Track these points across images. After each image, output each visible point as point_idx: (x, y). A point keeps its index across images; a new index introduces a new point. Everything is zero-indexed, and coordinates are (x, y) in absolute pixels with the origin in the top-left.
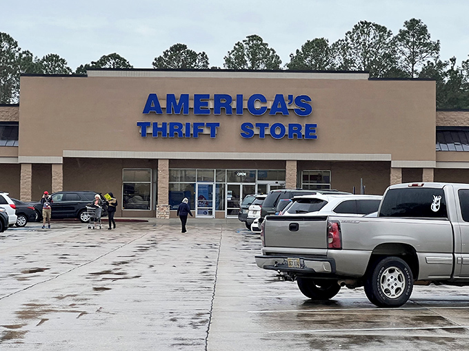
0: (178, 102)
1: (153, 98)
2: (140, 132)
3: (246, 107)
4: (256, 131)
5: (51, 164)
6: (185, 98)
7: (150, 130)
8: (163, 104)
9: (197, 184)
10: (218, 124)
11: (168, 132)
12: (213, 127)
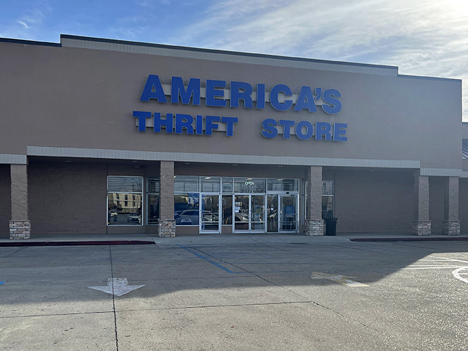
0: (186, 88)
1: (153, 81)
2: (137, 124)
3: (268, 101)
4: (280, 130)
5: (10, 164)
6: (195, 83)
7: (149, 123)
8: (167, 90)
9: (201, 194)
10: (236, 120)
11: (174, 126)
12: (230, 122)
